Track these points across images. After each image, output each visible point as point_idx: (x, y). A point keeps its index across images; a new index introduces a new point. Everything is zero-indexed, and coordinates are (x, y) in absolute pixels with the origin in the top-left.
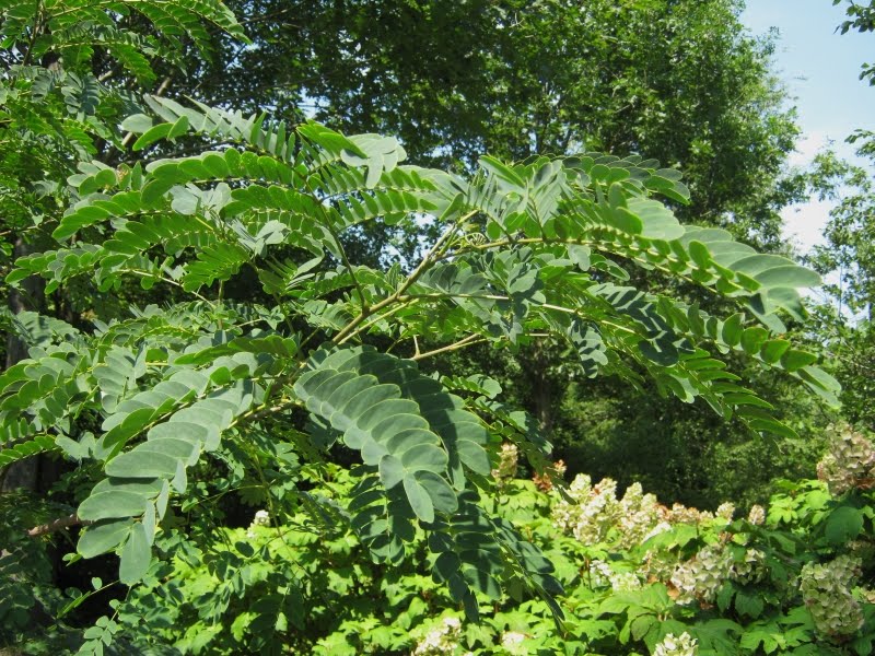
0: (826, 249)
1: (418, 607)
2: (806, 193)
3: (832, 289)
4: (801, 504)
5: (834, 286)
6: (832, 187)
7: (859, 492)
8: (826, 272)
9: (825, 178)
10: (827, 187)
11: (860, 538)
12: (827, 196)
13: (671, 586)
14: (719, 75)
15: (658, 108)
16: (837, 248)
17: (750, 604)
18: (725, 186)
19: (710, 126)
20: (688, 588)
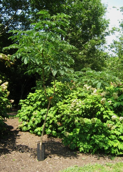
0: (113, 44)
1: (70, 98)
2: (110, 34)
3: (113, 51)
4: (109, 88)
5: (114, 51)
6: (114, 33)
7: (118, 86)
8: (112, 48)
9: (113, 31)
10: (113, 33)
11: (118, 91)
12: (113, 34)
13: (101, 95)
14: (97, 13)
15: (86, 18)
16: (115, 44)
17: (108, 97)
18: (96, 32)
19: (95, 22)
20: (103, 95)
